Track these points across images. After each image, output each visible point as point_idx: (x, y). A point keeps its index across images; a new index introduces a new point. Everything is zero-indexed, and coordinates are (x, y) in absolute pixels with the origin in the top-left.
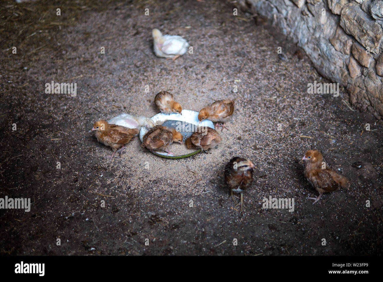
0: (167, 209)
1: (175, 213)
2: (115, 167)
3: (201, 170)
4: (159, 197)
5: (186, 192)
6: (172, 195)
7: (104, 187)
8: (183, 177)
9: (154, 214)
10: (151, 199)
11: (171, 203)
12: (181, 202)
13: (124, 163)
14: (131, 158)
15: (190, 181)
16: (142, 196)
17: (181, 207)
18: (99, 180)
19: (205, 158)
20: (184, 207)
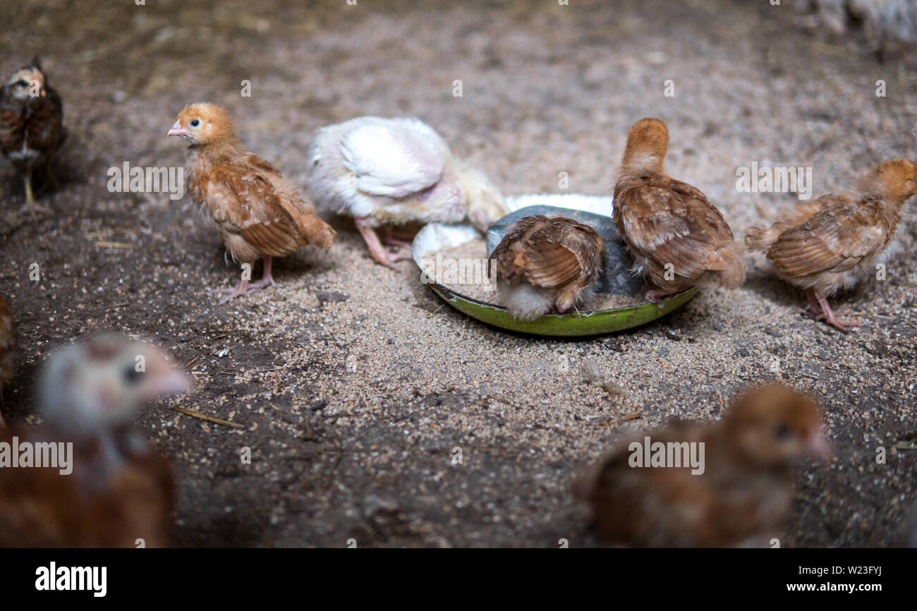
0: (456, 498)
1: (490, 514)
2: (289, 336)
3: (641, 387)
4: (434, 452)
5: (561, 451)
6: (494, 452)
7: (219, 393)
8: (561, 402)
9: (389, 504)
10: (399, 455)
11: (484, 480)
12: (530, 482)
13: (327, 330)
14: (363, 318)
15: (588, 418)
16: (360, 439)
17: (525, 499)
18: (209, 365)
19: (664, 352)
20: (537, 499)
